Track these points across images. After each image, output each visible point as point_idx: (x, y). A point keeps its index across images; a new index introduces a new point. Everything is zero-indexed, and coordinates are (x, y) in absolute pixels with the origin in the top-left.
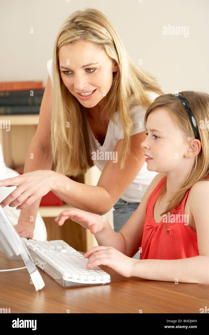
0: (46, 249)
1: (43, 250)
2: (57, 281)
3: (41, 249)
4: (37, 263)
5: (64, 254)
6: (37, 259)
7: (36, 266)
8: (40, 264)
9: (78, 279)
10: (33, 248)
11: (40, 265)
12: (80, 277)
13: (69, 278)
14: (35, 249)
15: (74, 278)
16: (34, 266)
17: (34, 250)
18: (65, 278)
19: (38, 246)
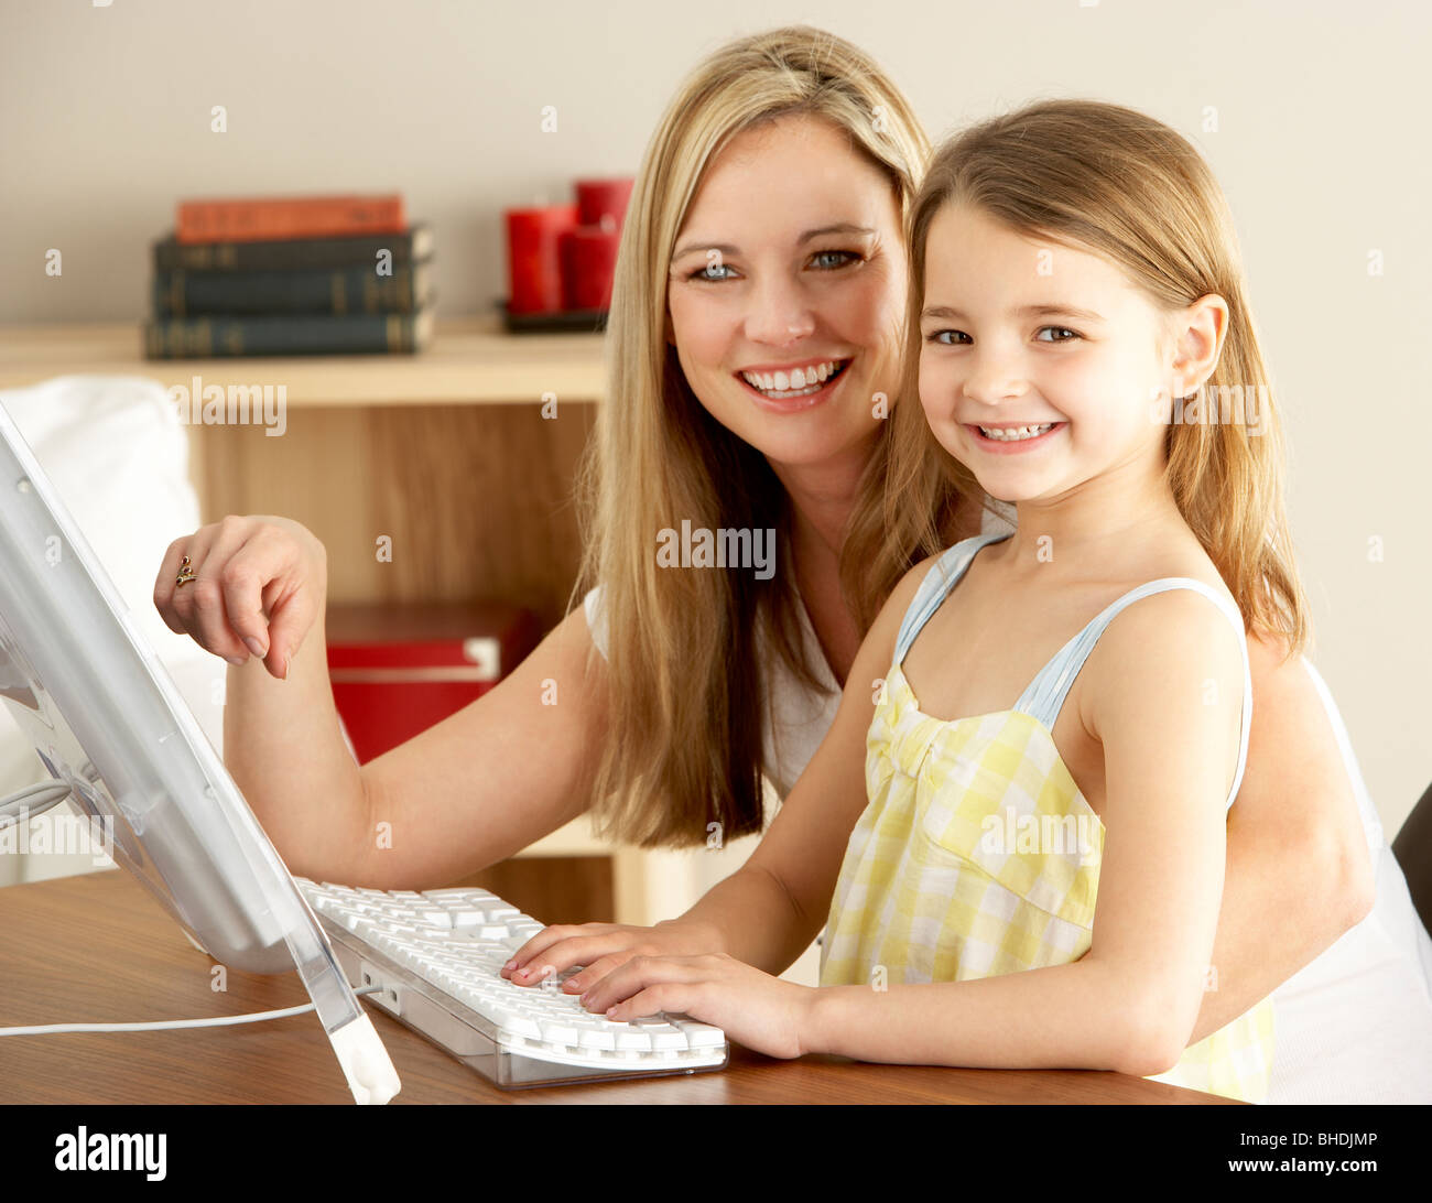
0: (410, 924)
1: (394, 928)
2: (473, 1063)
3: (387, 924)
4: (364, 987)
5: (497, 944)
6: (366, 967)
7: (362, 998)
8: (381, 990)
9: (570, 1049)
10: (346, 917)
11: (380, 994)
12: (579, 1037)
13: (529, 1041)
14: (359, 923)
15: (551, 1045)
16: (353, 999)
17: (352, 925)
18: (509, 1041)
19: (367, 912)
